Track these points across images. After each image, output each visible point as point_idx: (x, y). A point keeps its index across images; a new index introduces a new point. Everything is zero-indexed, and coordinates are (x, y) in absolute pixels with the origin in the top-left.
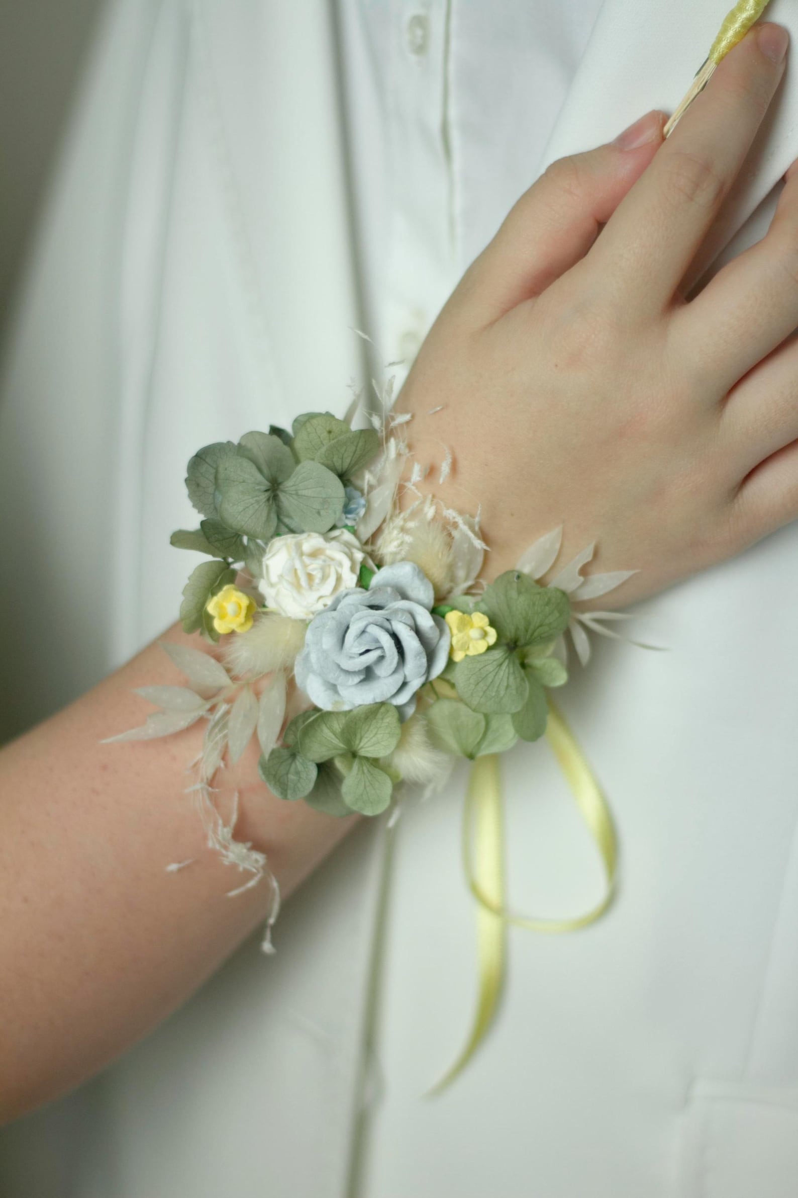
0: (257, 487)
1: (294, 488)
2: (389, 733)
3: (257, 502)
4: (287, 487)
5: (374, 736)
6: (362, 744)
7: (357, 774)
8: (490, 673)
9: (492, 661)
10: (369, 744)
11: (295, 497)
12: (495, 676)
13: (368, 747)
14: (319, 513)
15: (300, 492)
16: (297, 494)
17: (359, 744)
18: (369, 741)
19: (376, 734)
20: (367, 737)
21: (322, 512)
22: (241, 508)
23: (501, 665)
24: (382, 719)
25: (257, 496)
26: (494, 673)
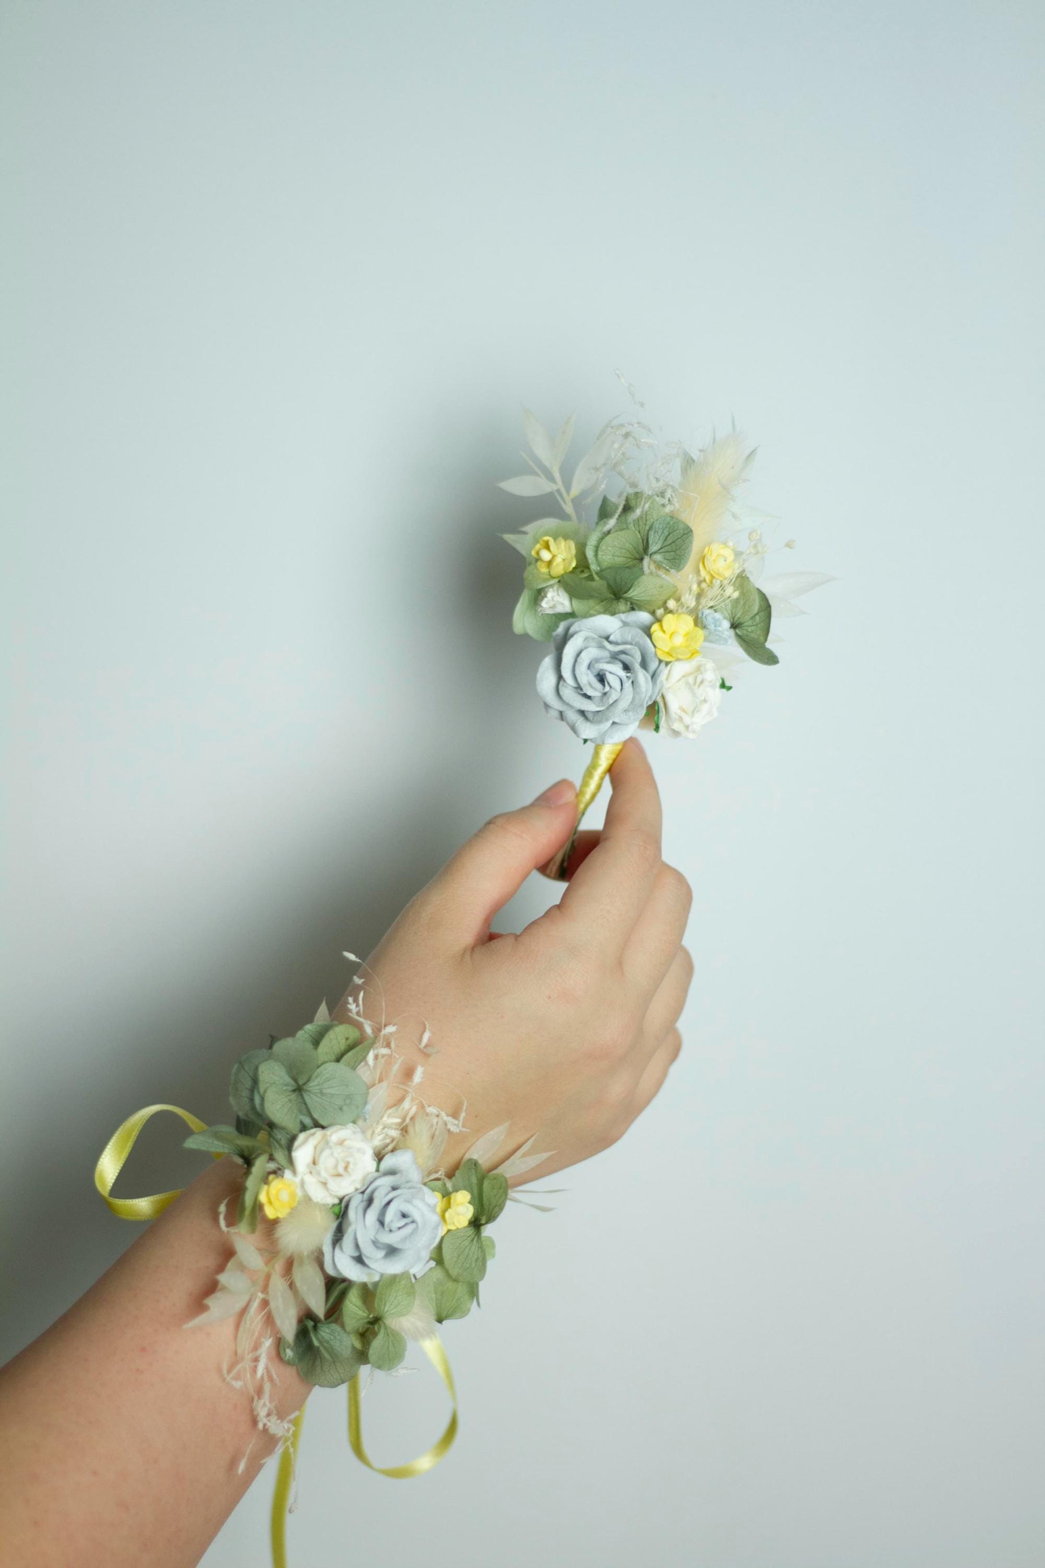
0: (285, 1088)
1: (318, 1087)
2: (406, 1293)
3: (290, 1101)
4: (311, 1087)
5: (395, 1299)
6: (386, 1309)
7: (384, 1337)
8: (467, 1246)
9: (466, 1237)
10: (392, 1307)
11: (319, 1095)
12: (469, 1250)
13: (391, 1310)
14: (341, 1109)
15: (325, 1091)
16: (322, 1093)
17: (384, 1310)
18: (391, 1305)
19: (396, 1297)
20: (390, 1302)
21: (345, 1108)
22: (278, 1107)
23: (473, 1240)
24: (399, 1282)
25: (289, 1095)
26: (469, 1248)
